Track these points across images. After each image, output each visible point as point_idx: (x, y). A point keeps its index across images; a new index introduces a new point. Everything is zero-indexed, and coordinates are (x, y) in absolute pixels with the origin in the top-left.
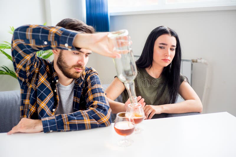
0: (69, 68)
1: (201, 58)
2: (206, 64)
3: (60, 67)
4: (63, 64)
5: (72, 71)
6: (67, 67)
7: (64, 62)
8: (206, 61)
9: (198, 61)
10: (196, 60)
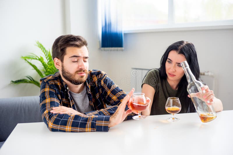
0: (73, 75)
1: (208, 72)
2: (212, 77)
3: (66, 78)
4: (67, 74)
5: (77, 77)
6: (71, 75)
7: (67, 72)
8: (212, 74)
9: (206, 74)
10: (204, 73)
